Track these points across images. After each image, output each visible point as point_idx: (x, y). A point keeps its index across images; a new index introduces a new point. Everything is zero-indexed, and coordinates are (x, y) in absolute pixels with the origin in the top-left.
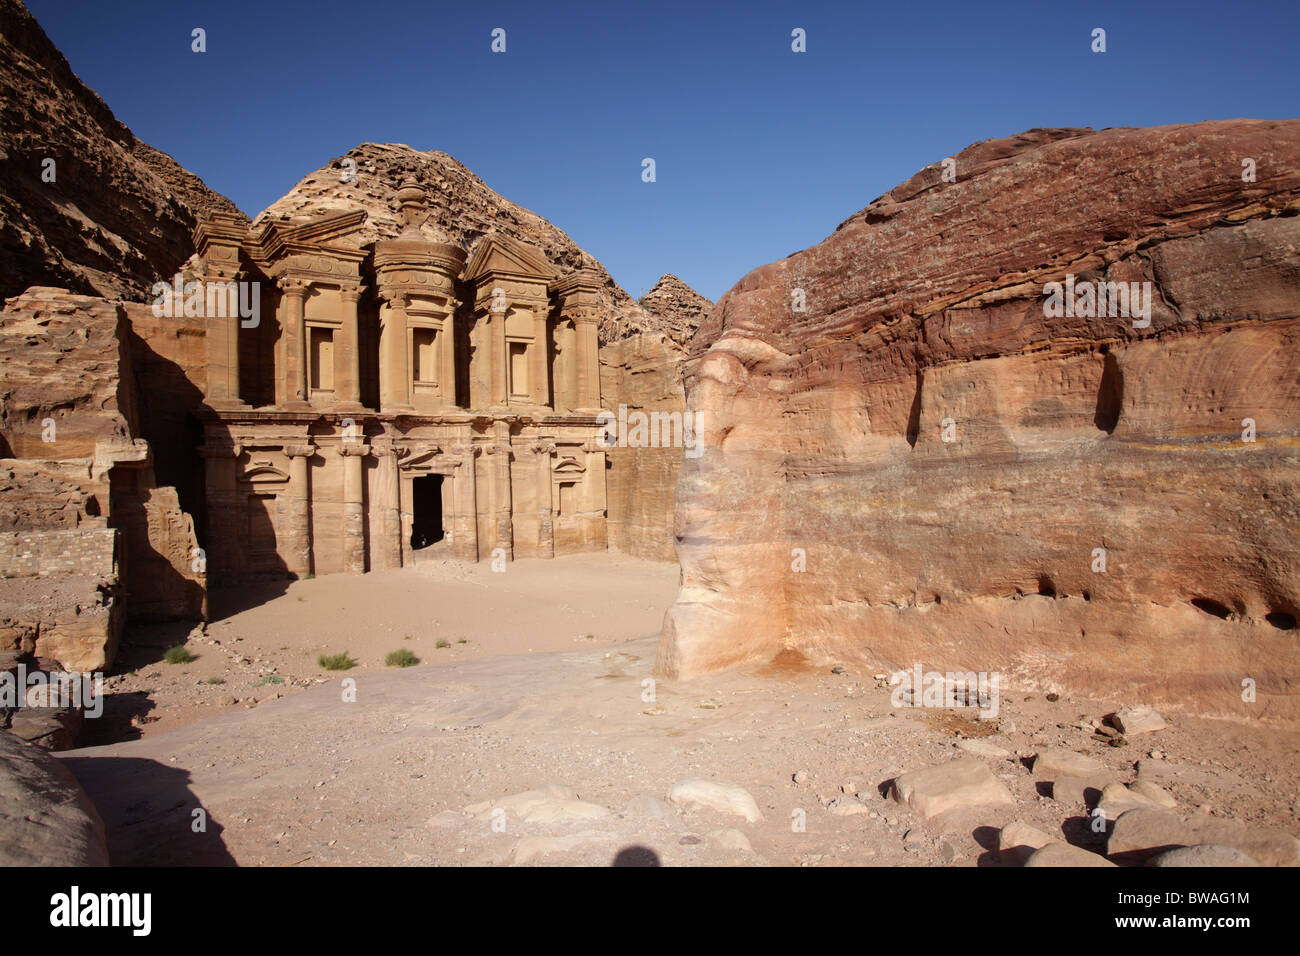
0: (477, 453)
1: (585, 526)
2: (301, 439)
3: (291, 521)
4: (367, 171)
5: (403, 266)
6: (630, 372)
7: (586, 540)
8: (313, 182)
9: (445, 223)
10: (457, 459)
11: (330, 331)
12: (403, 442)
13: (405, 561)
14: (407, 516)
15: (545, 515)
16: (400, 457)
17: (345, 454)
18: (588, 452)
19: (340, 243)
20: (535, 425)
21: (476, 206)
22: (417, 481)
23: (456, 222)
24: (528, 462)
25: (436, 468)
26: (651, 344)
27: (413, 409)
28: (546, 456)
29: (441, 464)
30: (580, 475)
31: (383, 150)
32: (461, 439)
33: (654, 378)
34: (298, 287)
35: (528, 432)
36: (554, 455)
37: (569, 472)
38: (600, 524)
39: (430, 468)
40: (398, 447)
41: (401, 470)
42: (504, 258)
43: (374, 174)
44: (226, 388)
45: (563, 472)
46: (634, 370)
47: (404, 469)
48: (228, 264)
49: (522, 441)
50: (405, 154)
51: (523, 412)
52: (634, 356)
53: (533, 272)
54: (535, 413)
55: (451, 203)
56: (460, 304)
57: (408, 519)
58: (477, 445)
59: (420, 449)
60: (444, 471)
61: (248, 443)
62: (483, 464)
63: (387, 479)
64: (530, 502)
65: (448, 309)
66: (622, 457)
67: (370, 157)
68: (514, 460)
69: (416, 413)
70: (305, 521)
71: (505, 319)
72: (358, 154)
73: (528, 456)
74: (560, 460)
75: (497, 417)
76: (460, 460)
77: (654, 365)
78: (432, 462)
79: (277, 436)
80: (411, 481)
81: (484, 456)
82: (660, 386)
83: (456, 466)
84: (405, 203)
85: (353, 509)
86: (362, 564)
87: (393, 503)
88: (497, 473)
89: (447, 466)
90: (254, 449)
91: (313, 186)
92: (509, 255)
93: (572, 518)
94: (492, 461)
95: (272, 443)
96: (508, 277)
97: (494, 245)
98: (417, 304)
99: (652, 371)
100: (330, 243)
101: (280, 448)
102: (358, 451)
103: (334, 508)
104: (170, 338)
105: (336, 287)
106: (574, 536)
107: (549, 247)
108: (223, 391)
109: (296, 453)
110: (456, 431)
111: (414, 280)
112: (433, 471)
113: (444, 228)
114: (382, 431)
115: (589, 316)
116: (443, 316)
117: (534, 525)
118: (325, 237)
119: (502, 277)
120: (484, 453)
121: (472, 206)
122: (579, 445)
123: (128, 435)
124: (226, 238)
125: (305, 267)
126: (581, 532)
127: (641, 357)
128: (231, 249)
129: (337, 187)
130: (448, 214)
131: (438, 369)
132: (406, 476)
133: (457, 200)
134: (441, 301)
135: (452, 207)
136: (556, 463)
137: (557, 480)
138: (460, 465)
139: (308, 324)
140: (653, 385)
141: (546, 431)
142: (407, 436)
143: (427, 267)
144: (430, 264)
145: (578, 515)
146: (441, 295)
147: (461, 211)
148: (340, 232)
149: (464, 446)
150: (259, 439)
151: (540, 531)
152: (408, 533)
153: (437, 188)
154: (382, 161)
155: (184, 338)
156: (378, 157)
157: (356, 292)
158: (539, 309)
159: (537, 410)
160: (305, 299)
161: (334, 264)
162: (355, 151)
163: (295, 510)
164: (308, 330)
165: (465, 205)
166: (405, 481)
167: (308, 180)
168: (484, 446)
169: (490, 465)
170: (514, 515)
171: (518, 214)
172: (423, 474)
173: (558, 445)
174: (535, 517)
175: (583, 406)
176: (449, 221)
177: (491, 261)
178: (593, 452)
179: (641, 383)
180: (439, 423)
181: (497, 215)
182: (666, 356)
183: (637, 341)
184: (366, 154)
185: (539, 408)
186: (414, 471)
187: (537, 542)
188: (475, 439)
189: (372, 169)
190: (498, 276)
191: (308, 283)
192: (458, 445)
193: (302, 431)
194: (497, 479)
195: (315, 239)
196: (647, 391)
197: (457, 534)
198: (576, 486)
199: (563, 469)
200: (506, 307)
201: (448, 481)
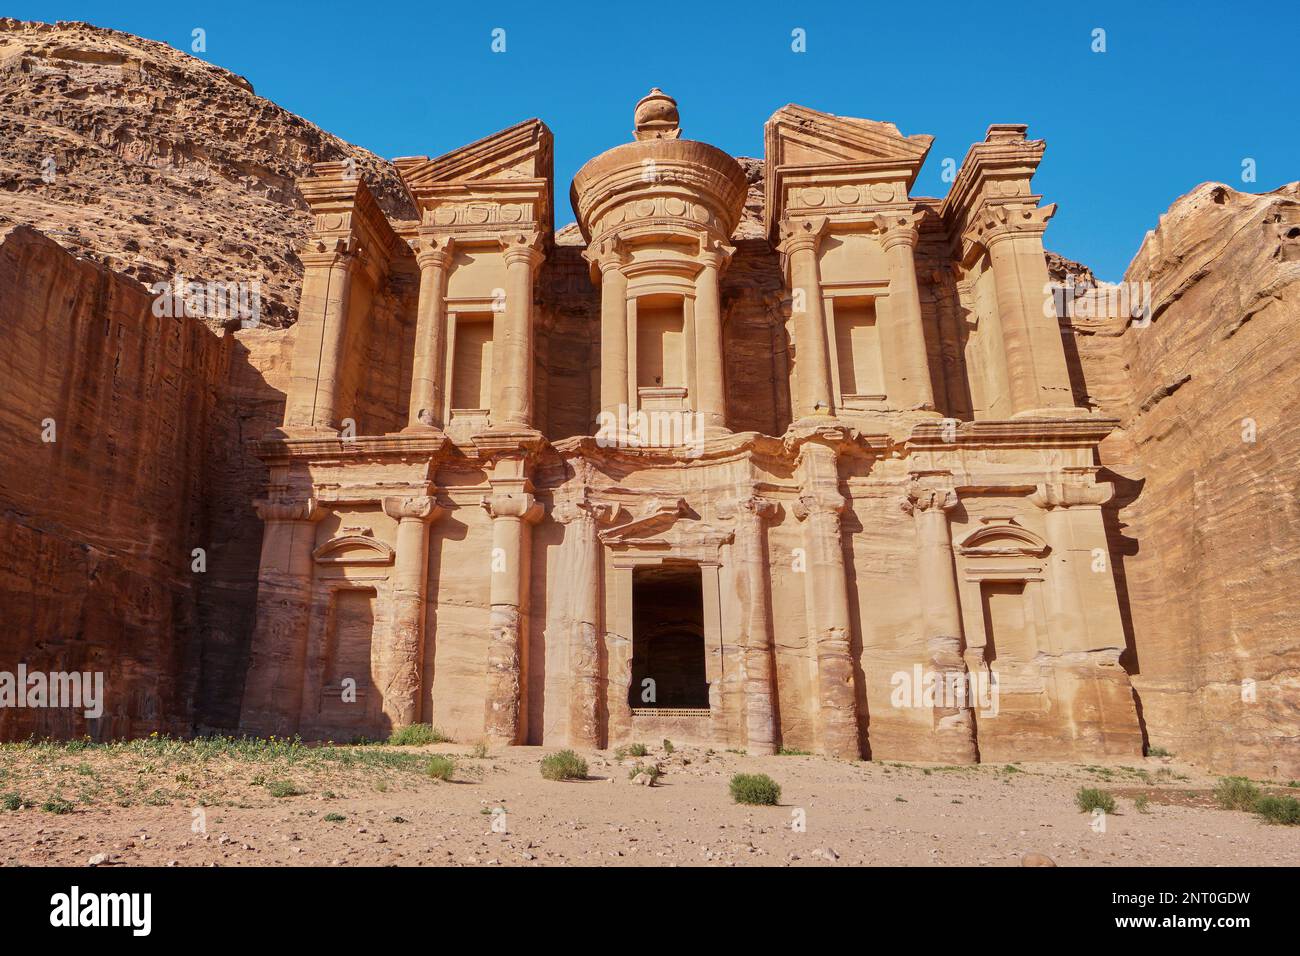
0: (770, 517)
1: (1068, 689)
2: (414, 487)
3: (389, 634)
5: (615, 199)
7: (1072, 726)
10: (727, 528)
11: (488, 315)
12: (610, 496)
14: (619, 643)
16: (603, 524)
18: (1049, 506)
19: (503, 178)
20: (902, 449)
22: (640, 574)
24: (897, 537)
25: (682, 546)
28: (933, 520)
29: (693, 538)
30: (1034, 562)
32: (732, 488)
35: (889, 470)
36: (955, 515)
37: (1005, 554)
38: (1112, 687)
39: (666, 546)
40: (600, 503)
41: (607, 550)
42: (806, 149)
44: (310, 410)
45: (988, 554)
47: (614, 547)
48: (333, 234)
49: (878, 491)
51: (874, 429)
53: (860, 157)
54: (899, 426)
57: (622, 650)
58: (770, 500)
59: (646, 508)
60: (700, 554)
61: (333, 497)
62: (783, 542)
63: (576, 566)
64: (907, 624)
65: (702, 256)
68: (859, 528)
71: (818, 256)
73: (891, 519)
74: (974, 526)
76: (732, 531)
78: (674, 535)
79: (373, 483)
80: (629, 573)
81: (786, 523)
83: (723, 542)
85: (502, 617)
89: (703, 543)
90: (344, 507)
92: (815, 141)
93: (1028, 670)
94: (805, 533)
96: (814, 178)
98: (641, 256)
101: (374, 506)
102: (517, 508)
103: (479, 620)
105: (494, 245)
106: (1040, 713)
108: (306, 415)
109: (407, 511)
110: (723, 471)
112: (676, 553)
114: (568, 473)
116: (694, 271)
118: (477, 172)
119: (802, 179)
122: (1025, 492)
124: (332, 199)
125: (446, 221)
126: (1057, 706)
132: (617, 561)
134: (688, 245)
136: (961, 533)
137: (969, 572)
138: (731, 540)
139: (451, 308)
141: (927, 461)
142: (620, 485)
143: (652, 188)
144: (656, 181)
145: (1043, 660)
146: (686, 232)
148: (501, 162)
149: (735, 502)
150: (348, 489)
152: (621, 678)
157: (525, 246)
158: (892, 225)
159: (905, 421)
160: (449, 270)
161: (493, 211)
164: (451, 318)
166: (617, 572)
168: (786, 502)
169: (801, 542)
172: (654, 558)
173: (962, 493)
178: (1066, 506)
185: (909, 416)
186: (633, 552)
188: (761, 488)
190: (794, 180)
191: (450, 243)
192: (727, 500)
193: (419, 473)
195: (467, 176)
198: (1029, 588)
199: (984, 547)
200: (816, 230)
201: (708, 575)
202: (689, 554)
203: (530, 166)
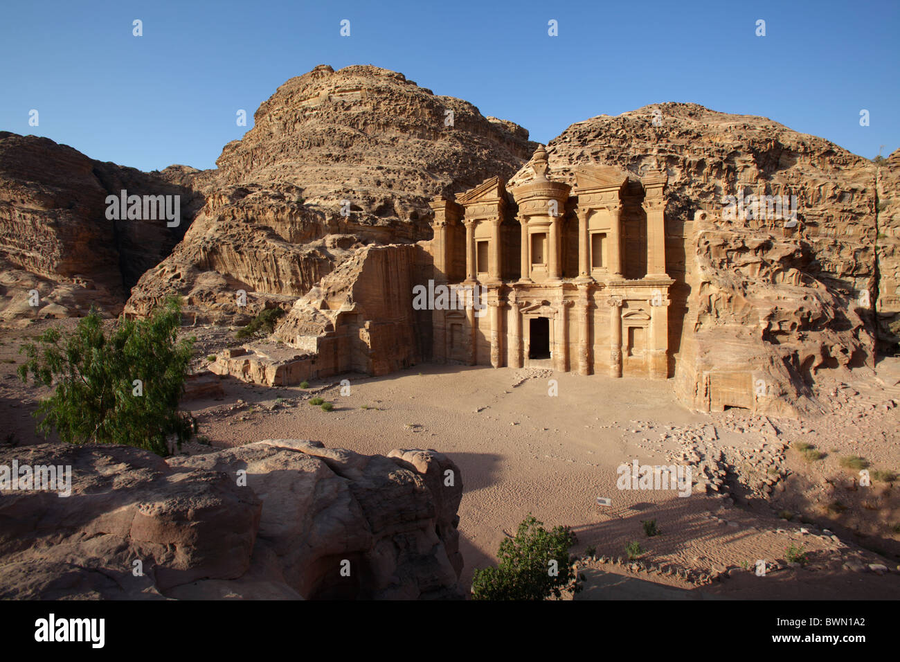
1: (650, 359)
5: (523, 200)
7: (650, 369)
10: (557, 309)
11: (487, 242)
12: (523, 299)
13: (526, 364)
15: (613, 348)
16: (521, 307)
18: (652, 306)
19: (488, 196)
20: (608, 287)
22: (532, 321)
24: (606, 312)
25: (544, 313)
28: (615, 309)
29: (547, 311)
30: (645, 322)
32: (558, 297)
34: (471, 225)
35: (606, 292)
37: (636, 320)
38: (661, 359)
39: (539, 313)
40: (521, 302)
41: (523, 314)
45: (632, 319)
51: (600, 279)
53: (603, 183)
54: (607, 279)
56: (562, 215)
57: (527, 342)
58: (567, 300)
59: (534, 303)
60: (548, 316)
64: (606, 339)
65: (551, 219)
71: (588, 219)
73: (605, 308)
74: (628, 311)
75: (579, 283)
78: (541, 311)
80: (529, 320)
83: (555, 313)
88: (579, 318)
89: (551, 313)
96: (587, 192)
98: (532, 220)
100: (483, 198)
105: (487, 219)
106: (640, 365)
110: (555, 292)
111: (529, 207)
112: (542, 316)
114: (511, 292)
115: (656, 206)
116: (549, 224)
117: (609, 354)
118: (480, 195)
119: (583, 192)
122: (645, 301)
125: (472, 213)
126: (646, 363)
132: (525, 317)
134: (546, 215)
136: (624, 313)
137: (625, 324)
138: (557, 312)
139: (476, 241)
141: (615, 291)
142: (527, 295)
143: (534, 198)
148: (487, 191)
149: (559, 301)
151: (611, 358)
152: (527, 350)
158: (612, 208)
159: (609, 277)
160: (474, 229)
161: (486, 209)
164: (476, 244)
166: (525, 320)
170: (594, 346)
172: (536, 317)
173: (626, 300)
178: (657, 306)
180: (545, 288)
185: (611, 275)
186: (530, 315)
188: (566, 297)
195: (475, 198)
197: (556, 353)
198: (644, 329)
199: (630, 317)
200: (586, 212)
201: (551, 322)
202: (546, 316)
203: (496, 191)
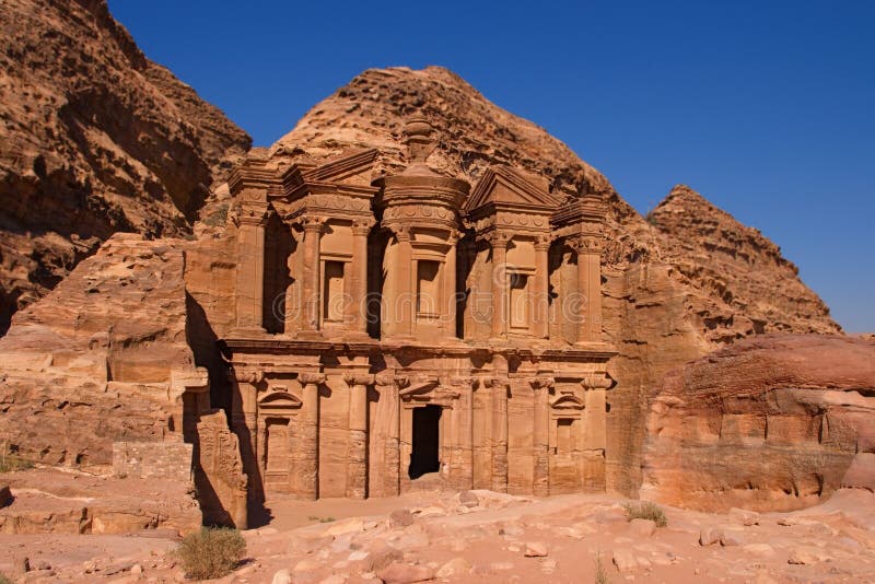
0: (475, 386)
1: (583, 465)
2: (314, 367)
3: (302, 444)
4: (372, 99)
6: (633, 305)
7: (582, 479)
8: (321, 112)
9: (444, 147)
10: (457, 391)
11: (342, 264)
12: (404, 373)
13: (403, 489)
14: (406, 446)
15: (542, 452)
16: (401, 388)
17: (351, 383)
18: (587, 388)
19: (354, 181)
20: (534, 360)
21: (475, 126)
22: (416, 411)
23: (456, 145)
24: (526, 397)
25: (435, 398)
26: (656, 276)
27: (415, 340)
28: (545, 391)
29: (440, 396)
30: (578, 412)
31: (386, 75)
32: (460, 371)
33: (658, 311)
34: (315, 223)
35: (526, 366)
36: (552, 391)
37: (569, 408)
38: (598, 464)
39: (429, 399)
40: (401, 377)
41: (402, 400)
42: (507, 190)
43: (378, 100)
44: (252, 317)
45: (562, 408)
46: (638, 303)
47: (405, 400)
48: (258, 204)
49: (521, 375)
50: (406, 77)
51: (523, 344)
52: (639, 288)
53: (536, 202)
54: (536, 347)
55: (450, 125)
56: (462, 235)
57: (407, 449)
58: (475, 377)
59: (419, 380)
60: (443, 402)
61: (268, 370)
62: (480, 397)
63: (389, 407)
64: (527, 438)
65: (451, 242)
66: (624, 394)
67: (374, 84)
69: (419, 344)
70: (314, 445)
71: (506, 251)
72: (364, 82)
73: (525, 390)
74: (558, 396)
75: (496, 349)
76: (458, 392)
77: (660, 298)
78: (432, 394)
79: (293, 364)
80: (411, 411)
81: (482, 389)
82: (665, 320)
83: (454, 398)
84: (413, 137)
85: (359, 436)
86: (363, 490)
87: (394, 433)
88: (495, 406)
89: (445, 397)
90: (272, 376)
91: (322, 117)
92: (512, 186)
93: (568, 457)
94: (490, 394)
95: (289, 370)
97: (497, 177)
98: (420, 238)
99: (657, 305)
100: (345, 181)
101: (293, 376)
102: (365, 380)
103: (341, 435)
104: (205, 271)
105: (348, 223)
106: (571, 475)
107: (549, 164)
108: (250, 320)
109: (309, 380)
110: (456, 363)
111: (418, 213)
112: (432, 402)
113: (443, 151)
115: (592, 246)
116: (446, 249)
117: (529, 461)
118: (341, 175)
119: (505, 209)
120: (482, 386)
121: (471, 126)
122: (578, 380)
123: (193, 364)
124: (257, 181)
125: (322, 205)
126: (578, 471)
127: (646, 289)
128: (261, 191)
129: (343, 117)
130: (447, 137)
131: (439, 300)
132: (406, 406)
133: (457, 121)
134: (444, 234)
135: (451, 130)
136: (555, 398)
137: (555, 416)
138: (459, 398)
139: (322, 258)
140: (659, 320)
141: (544, 366)
142: (409, 367)
143: (433, 201)
144: (435, 198)
145: (575, 453)
146: (445, 227)
147: (460, 133)
148: (354, 170)
149: (463, 378)
150: (278, 367)
151: (536, 468)
152: (406, 462)
153: (437, 111)
154: (385, 87)
155: (216, 270)
156: (380, 83)
157: (367, 227)
158: (541, 240)
159: (537, 343)
160: (321, 235)
161: (348, 202)
162: (360, 78)
163: (306, 435)
164: (323, 264)
165: (464, 126)
166: (405, 411)
167: (317, 110)
168: (482, 378)
169: (488, 397)
170: (510, 450)
171: (516, 129)
172: (422, 405)
173: (557, 380)
174: (533, 453)
175: (585, 339)
176: (449, 146)
177: (494, 192)
178: (593, 388)
179: (646, 317)
180: (439, 356)
181: (495, 133)
182: (672, 290)
183: (642, 272)
184: (370, 81)
185: (538, 341)
186: (414, 402)
187: (532, 478)
188: (473, 372)
189: (375, 96)
190: (501, 208)
191: (325, 219)
192: (457, 376)
193: (314, 360)
194: (494, 413)
195: (332, 179)
196: (652, 325)
197: (453, 466)
198: (574, 423)
199: (562, 405)
200: (508, 239)
201: (445, 412)
202: (438, 403)
